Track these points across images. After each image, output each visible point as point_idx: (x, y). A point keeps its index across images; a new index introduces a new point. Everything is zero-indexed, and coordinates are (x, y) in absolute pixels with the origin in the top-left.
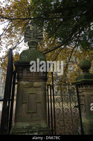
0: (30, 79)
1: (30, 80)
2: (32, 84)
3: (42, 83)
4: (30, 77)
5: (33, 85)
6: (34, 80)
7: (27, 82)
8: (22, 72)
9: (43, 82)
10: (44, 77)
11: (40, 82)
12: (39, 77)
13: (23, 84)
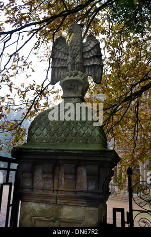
0: (51, 197)
1: (53, 200)
2: (57, 211)
3: (86, 211)
4: (51, 193)
5: (60, 214)
6: (63, 202)
7: (43, 206)
8: (32, 178)
9: (87, 209)
10: (91, 192)
11: (79, 209)
12: (76, 192)
13: (33, 210)
